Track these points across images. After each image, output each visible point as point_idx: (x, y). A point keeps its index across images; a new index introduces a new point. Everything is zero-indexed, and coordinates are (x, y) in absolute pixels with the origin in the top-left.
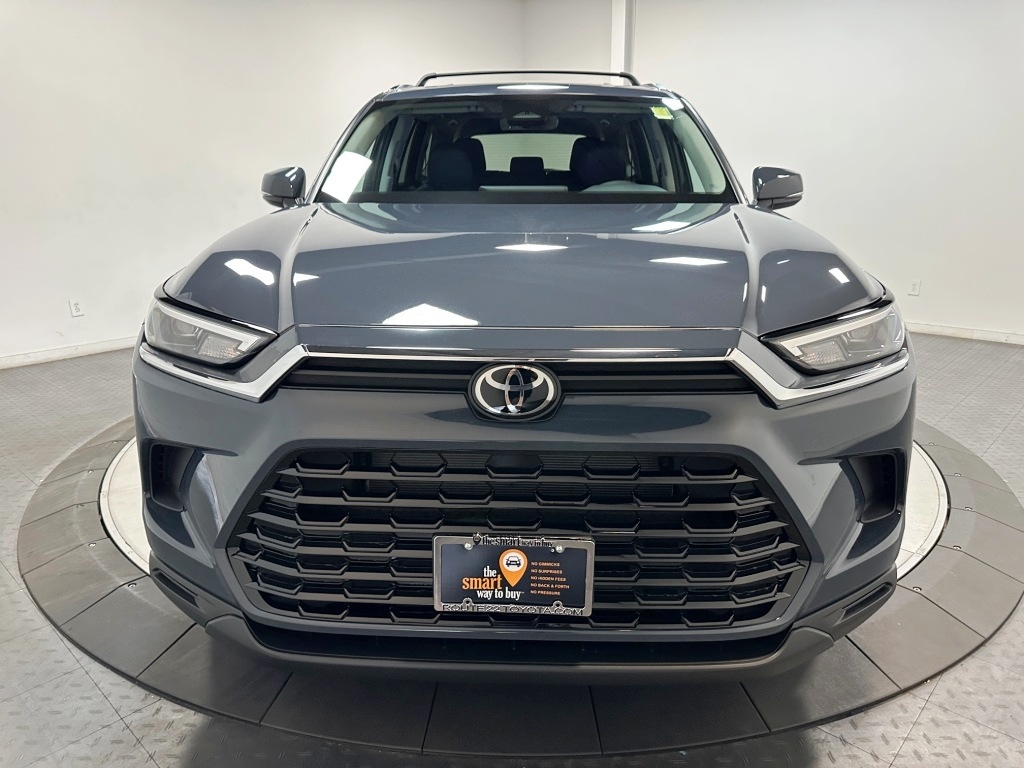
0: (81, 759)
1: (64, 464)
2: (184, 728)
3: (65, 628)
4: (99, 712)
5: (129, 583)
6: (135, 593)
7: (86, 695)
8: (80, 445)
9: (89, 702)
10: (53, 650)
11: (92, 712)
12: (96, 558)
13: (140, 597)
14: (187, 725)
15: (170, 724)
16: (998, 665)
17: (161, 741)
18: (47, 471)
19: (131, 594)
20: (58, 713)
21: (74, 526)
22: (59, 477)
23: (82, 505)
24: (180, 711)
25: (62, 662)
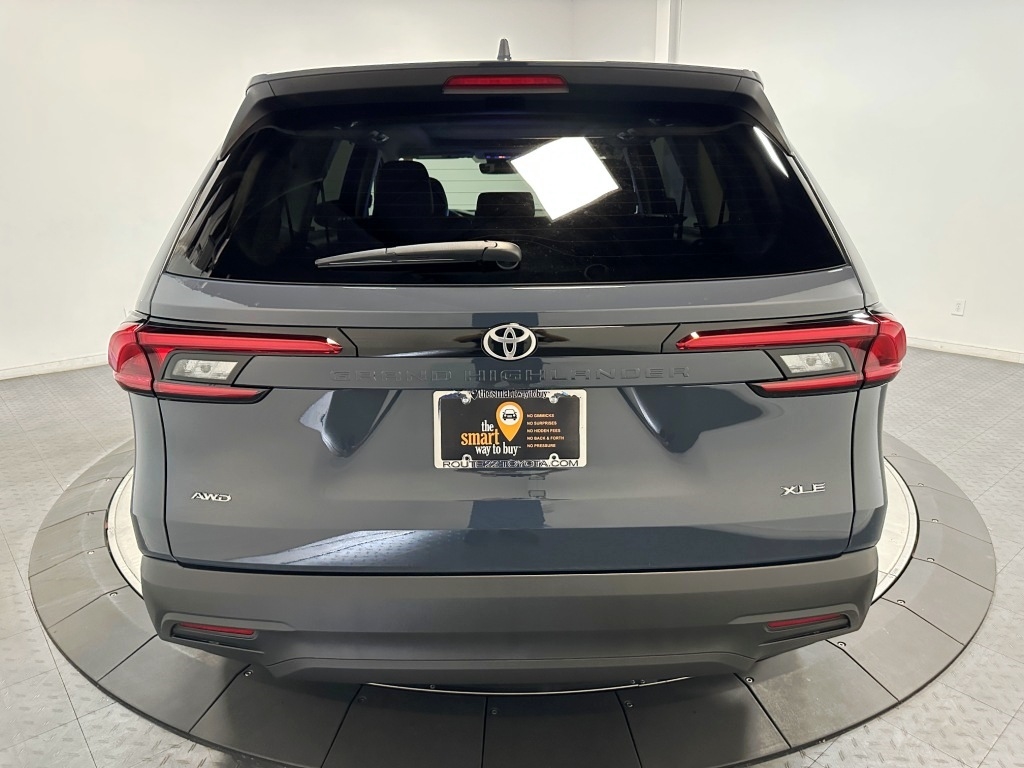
0: (35, 753)
1: (92, 468)
2: (126, 731)
3: (51, 631)
4: (61, 711)
5: (111, 592)
6: (115, 602)
7: (54, 694)
8: (110, 451)
9: (55, 701)
10: (38, 651)
11: (54, 710)
12: (90, 566)
13: (117, 606)
14: (129, 729)
15: (116, 727)
16: (903, 730)
17: (104, 742)
18: (76, 476)
19: (111, 603)
20: (27, 709)
21: (80, 533)
22: (83, 483)
23: (92, 512)
24: (127, 715)
25: (42, 662)
